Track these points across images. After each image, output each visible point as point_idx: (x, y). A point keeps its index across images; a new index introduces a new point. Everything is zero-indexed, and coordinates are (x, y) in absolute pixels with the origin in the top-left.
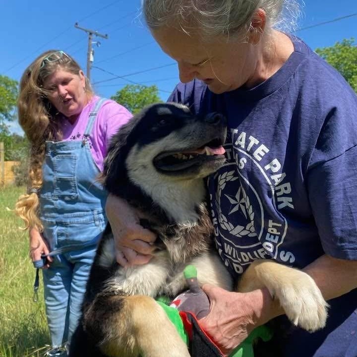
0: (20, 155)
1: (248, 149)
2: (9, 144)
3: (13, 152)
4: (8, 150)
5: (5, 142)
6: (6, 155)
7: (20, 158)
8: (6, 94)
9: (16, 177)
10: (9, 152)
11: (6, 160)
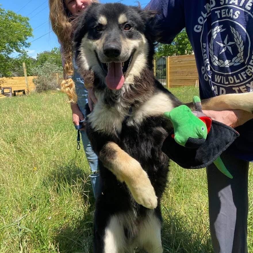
0: (37, 71)
1: (241, 5)
2: (29, 63)
3: (32, 69)
4: (29, 68)
5: (26, 62)
6: (28, 72)
7: (37, 73)
8: (22, 28)
9: (36, 86)
10: (29, 69)
11: (28, 76)
